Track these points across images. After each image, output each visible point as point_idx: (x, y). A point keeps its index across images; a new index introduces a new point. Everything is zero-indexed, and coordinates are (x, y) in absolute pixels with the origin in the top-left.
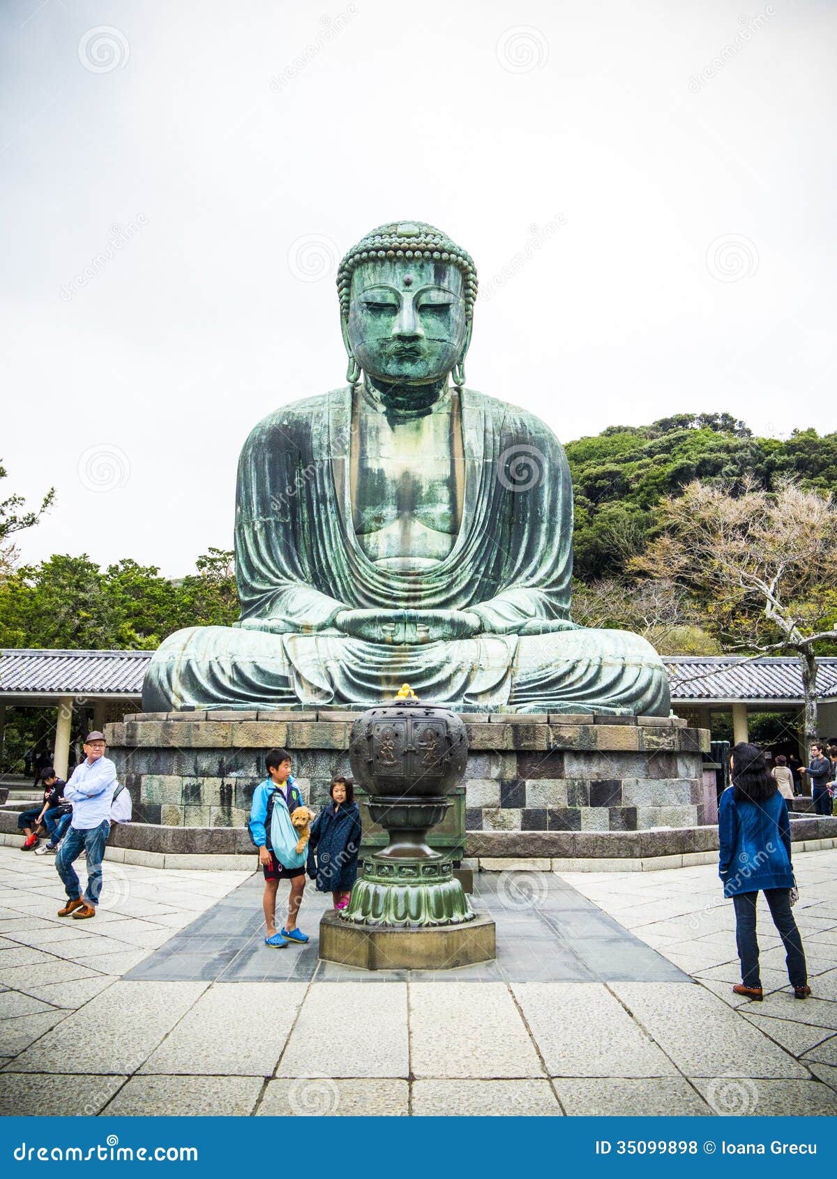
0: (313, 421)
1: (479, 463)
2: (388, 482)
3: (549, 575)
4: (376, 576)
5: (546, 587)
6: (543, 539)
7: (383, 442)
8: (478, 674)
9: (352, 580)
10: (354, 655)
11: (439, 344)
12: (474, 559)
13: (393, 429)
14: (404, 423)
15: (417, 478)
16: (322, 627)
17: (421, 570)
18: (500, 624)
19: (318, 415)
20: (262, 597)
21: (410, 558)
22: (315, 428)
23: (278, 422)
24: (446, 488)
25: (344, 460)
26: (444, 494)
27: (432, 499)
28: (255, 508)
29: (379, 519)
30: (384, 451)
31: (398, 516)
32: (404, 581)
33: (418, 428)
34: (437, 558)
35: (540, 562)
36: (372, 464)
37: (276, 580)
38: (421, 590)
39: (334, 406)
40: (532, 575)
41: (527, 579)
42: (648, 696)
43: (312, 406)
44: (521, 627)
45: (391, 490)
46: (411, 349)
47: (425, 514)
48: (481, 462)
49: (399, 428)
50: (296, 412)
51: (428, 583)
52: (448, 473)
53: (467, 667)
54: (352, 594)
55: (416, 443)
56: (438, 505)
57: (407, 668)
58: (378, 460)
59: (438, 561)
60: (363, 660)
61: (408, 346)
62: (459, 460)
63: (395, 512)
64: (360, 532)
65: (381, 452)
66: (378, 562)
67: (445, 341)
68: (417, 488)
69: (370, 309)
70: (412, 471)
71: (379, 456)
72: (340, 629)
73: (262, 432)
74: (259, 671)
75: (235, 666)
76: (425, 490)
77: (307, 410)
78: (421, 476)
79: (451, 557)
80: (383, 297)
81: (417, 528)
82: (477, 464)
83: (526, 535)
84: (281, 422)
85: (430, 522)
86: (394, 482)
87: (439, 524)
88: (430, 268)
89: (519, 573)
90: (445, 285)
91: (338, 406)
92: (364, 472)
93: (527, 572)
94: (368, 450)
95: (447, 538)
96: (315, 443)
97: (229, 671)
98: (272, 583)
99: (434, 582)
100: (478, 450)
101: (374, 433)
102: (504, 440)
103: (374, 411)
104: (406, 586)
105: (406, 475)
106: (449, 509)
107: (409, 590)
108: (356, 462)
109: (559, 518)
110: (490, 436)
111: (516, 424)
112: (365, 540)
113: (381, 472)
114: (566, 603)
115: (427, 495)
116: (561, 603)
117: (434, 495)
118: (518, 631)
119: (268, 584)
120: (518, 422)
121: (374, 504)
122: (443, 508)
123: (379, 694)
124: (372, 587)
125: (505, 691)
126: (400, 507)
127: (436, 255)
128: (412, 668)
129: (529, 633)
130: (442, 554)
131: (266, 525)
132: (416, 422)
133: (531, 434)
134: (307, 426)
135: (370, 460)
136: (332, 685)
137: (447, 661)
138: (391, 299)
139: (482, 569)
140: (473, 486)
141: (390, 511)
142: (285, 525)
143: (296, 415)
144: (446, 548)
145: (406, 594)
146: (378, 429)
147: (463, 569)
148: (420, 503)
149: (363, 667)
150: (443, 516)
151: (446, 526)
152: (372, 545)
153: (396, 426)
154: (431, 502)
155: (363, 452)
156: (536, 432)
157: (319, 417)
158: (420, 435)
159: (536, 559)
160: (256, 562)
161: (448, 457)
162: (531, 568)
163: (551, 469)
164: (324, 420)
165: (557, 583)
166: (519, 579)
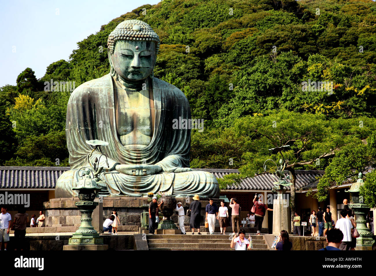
0: (99, 92)
2: (129, 117)
3: (183, 149)
4: (125, 151)
5: (181, 154)
6: (181, 137)
7: (126, 102)
8: (162, 186)
9: (116, 152)
10: (124, 179)
11: (147, 69)
12: (158, 145)
13: (129, 96)
14: (132, 94)
15: (138, 116)
16: (112, 170)
17: (140, 149)
18: (168, 169)
19: (101, 90)
20: (82, 157)
21: (136, 145)
22: (100, 96)
23: (86, 92)
24: (148, 120)
25: (112, 109)
26: (148, 122)
29: (126, 131)
30: (126, 106)
31: (132, 130)
32: (135, 153)
33: (138, 96)
34: (146, 145)
35: (180, 145)
36: (122, 111)
37: (87, 151)
38: (141, 156)
39: (107, 87)
40: (177, 150)
41: (175, 151)
42: (213, 193)
43: (98, 86)
44: (174, 170)
45: (129, 120)
46: (137, 71)
47: (141, 129)
48: (161, 110)
49: (131, 96)
50: (92, 88)
51: (143, 154)
52: (149, 114)
53: (159, 183)
54: (117, 157)
55: (137, 102)
56: (146, 126)
57: (141, 184)
58: (124, 109)
59: (145, 146)
60: (127, 181)
61: (136, 70)
62: (153, 109)
63: (131, 128)
64: (119, 135)
65: (125, 106)
66: (125, 146)
67: (149, 68)
68: (138, 120)
69: (123, 56)
70: (136, 113)
71: (125, 108)
76: (141, 121)
77: (97, 87)
78: (139, 115)
79: (150, 144)
80: (128, 53)
81: (139, 134)
82: (159, 111)
83: (175, 135)
84: (87, 93)
85: (143, 132)
87: (146, 133)
88: (145, 44)
89: (173, 148)
90: (150, 49)
91: (108, 87)
92: (120, 114)
93: (175, 148)
94: (121, 105)
95: (149, 138)
96: (101, 101)
98: (86, 152)
99: (145, 154)
100: (159, 106)
101: (122, 98)
102: (168, 101)
103: (121, 88)
104: (136, 155)
105: (134, 115)
106: (150, 128)
107: (137, 156)
108: (117, 110)
110: (163, 100)
111: (172, 94)
112: (121, 138)
113: (126, 114)
114: (188, 158)
115: (142, 122)
116: (186, 159)
117: (144, 123)
118: (174, 172)
119: (84, 152)
120: (173, 93)
121: (124, 125)
122: (148, 127)
123: (133, 192)
124: (124, 155)
125: (171, 191)
126: (133, 127)
127: (147, 39)
128: (142, 184)
130: (147, 143)
131: (82, 130)
132: (136, 94)
133: (177, 98)
134: (97, 94)
135: (122, 109)
137: (152, 182)
138: (130, 54)
139: (160, 148)
140: (158, 120)
141: (129, 128)
142: (89, 130)
143: (93, 89)
144: (149, 141)
145: (136, 157)
146: (123, 96)
147: (155, 149)
148: (140, 125)
149: (127, 183)
150: (147, 130)
151: (149, 133)
152: (123, 140)
153: (130, 95)
154: (144, 125)
155: (119, 106)
156: (179, 97)
157: (101, 91)
158: (138, 99)
159: (178, 143)
160: (78, 144)
161: (149, 108)
162: (176, 147)
163: (184, 111)
164: (104, 92)
165: (185, 152)
166: (173, 151)
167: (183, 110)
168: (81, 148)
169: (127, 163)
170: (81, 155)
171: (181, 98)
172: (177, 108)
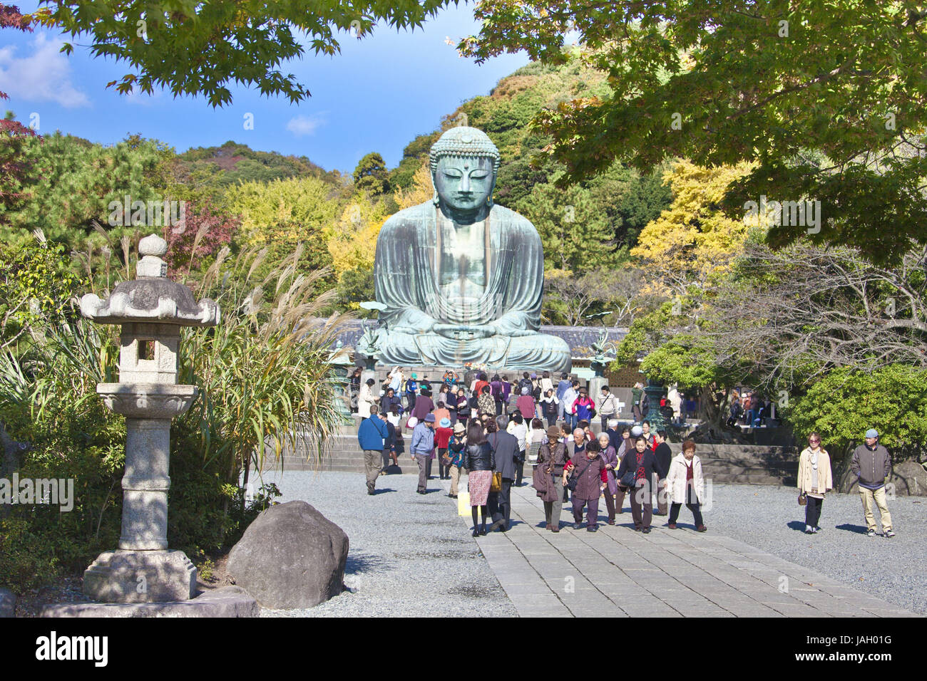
0: (418, 225)
1: (498, 251)
2: (455, 260)
3: (529, 304)
4: (449, 306)
5: (527, 310)
6: (527, 286)
7: (452, 238)
8: (493, 354)
10: (442, 344)
11: (480, 194)
13: (457, 230)
14: (462, 227)
15: (468, 258)
16: (427, 332)
17: (470, 304)
18: (504, 331)
19: (420, 222)
20: (394, 312)
21: (464, 298)
22: (419, 230)
23: (400, 224)
24: (481, 264)
25: (433, 248)
26: (480, 267)
27: (475, 269)
28: (388, 267)
29: (451, 279)
30: (453, 244)
31: (459, 277)
32: (462, 309)
33: (468, 231)
34: (477, 297)
35: (525, 298)
36: (447, 251)
37: (401, 304)
38: (469, 313)
40: (521, 304)
41: (519, 306)
42: (560, 364)
43: (416, 217)
44: (513, 333)
45: (456, 264)
46: (467, 197)
47: (472, 276)
49: (459, 230)
50: (409, 219)
52: (483, 256)
53: (489, 351)
54: (438, 314)
55: (468, 239)
56: (478, 272)
57: (464, 350)
58: (449, 248)
59: (477, 299)
60: (446, 346)
61: (465, 196)
62: (488, 249)
63: (458, 275)
64: (441, 284)
65: (451, 244)
66: (450, 299)
67: (482, 192)
68: (468, 263)
69: (448, 177)
70: (466, 254)
72: (436, 332)
73: (392, 229)
74: (407, 351)
75: (397, 349)
76: (472, 265)
77: (414, 219)
78: (470, 257)
79: (483, 297)
80: (454, 173)
81: (468, 282)
82: (496, 251)
83: (520, 284)
85: (474, 281)
86: (457, 260)
87: (478, 282)
88: (477, 161)
89: (515, 302)
90: (484, 167)
91: (429, 217)
92: (443, 255)
93: (519, 303)
94: (445, 243)
95: (482, 288)
96: (419, 238)
97: (395, 351)
98: (397, 305)
99: (475, 310)
100: (497, 244)
101: (447, 234)
102: (510, 238)
103: (447, 220)
104: (463, 311)
105: (463, 256)
106: (483, 274)
107: (464, 313)
108: (439, 250)
109: (535, 276)
110: (503, 236)
112: (444, 288)
113: (451, 255)
114: (538, 317)
115: (473, 267)
117: (476, 267)
118: (511, 335)
121: (448, 271)
122: (480, 274)
123: (453, 361)
124: (447, 311)
125: (504, 361)
126: (460, 273)
127: (480, 154)
128: (466, 350)
129: (515, 336)
130: (479, 296)
131: (395, 277)
132: (467, 228)
133: (524, 233)
134: (415, 228)
135: (446, 248)
136: (435, 356)
137: (481, 348)
138: (458, 174)
140: (495, 263)
141: (455, 275)
142: (404, 277)
143: (409, 221)
144: (481, 293)
146: (449, 231)
147: (488, 303)
148: (470, 271)
149: (446, 349)
150: (480, 278)
151: (482, 283)
152: (447, 291)
154: (475, 271)
155: (442, 244)
156: (527, 232)
157: (420, 224)
158: (469, 235)
159: (523, 296)
160: (390, 294)
161: (483, 248)
162: (521, 301)
163: (533, 252)
164: (424, 225)
165: (533, 308)
166: (515, 306)
167: (531, 250)
168: (392, 300)
169: (451, 322)
170: (393, 309)
171: (529, 234)
172: (523, 248)
